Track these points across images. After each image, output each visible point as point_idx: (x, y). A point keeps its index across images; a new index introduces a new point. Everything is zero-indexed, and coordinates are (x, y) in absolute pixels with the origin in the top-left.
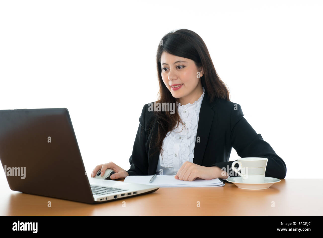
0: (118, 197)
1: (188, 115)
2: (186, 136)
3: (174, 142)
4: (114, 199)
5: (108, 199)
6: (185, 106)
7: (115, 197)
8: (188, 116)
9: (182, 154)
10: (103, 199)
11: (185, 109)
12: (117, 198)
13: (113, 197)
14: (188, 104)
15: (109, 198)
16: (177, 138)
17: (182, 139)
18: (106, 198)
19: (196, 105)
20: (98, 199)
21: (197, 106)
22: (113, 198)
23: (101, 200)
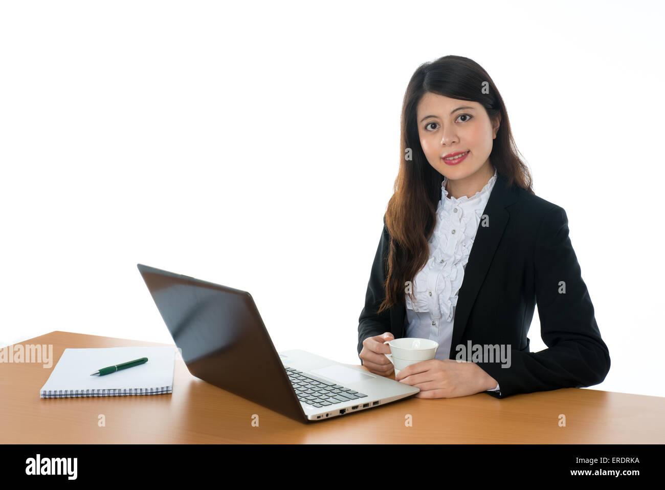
0: (347, 412)
1: (462, 217)
2: (452, 259)
3: (430, 269)
4: (341, 414)
5: (329, 416)
6: (458, 201)
7: (342, 411)
8: (460, 219)
9: (440, 292)
10: (322, 416)
11: (457, 204)
12: (345, 413)
13: (339, 412)
14: (463, 197)
15: (331, 414)
16: (438, 260)
17: (444, 264)
18: (327, 415)
19: (478, 199)
20: (313, 416)
21: (480, 200)
22: (338, 414)
23: (319, 417)
